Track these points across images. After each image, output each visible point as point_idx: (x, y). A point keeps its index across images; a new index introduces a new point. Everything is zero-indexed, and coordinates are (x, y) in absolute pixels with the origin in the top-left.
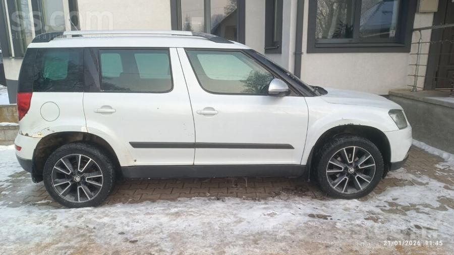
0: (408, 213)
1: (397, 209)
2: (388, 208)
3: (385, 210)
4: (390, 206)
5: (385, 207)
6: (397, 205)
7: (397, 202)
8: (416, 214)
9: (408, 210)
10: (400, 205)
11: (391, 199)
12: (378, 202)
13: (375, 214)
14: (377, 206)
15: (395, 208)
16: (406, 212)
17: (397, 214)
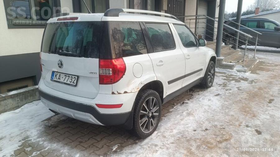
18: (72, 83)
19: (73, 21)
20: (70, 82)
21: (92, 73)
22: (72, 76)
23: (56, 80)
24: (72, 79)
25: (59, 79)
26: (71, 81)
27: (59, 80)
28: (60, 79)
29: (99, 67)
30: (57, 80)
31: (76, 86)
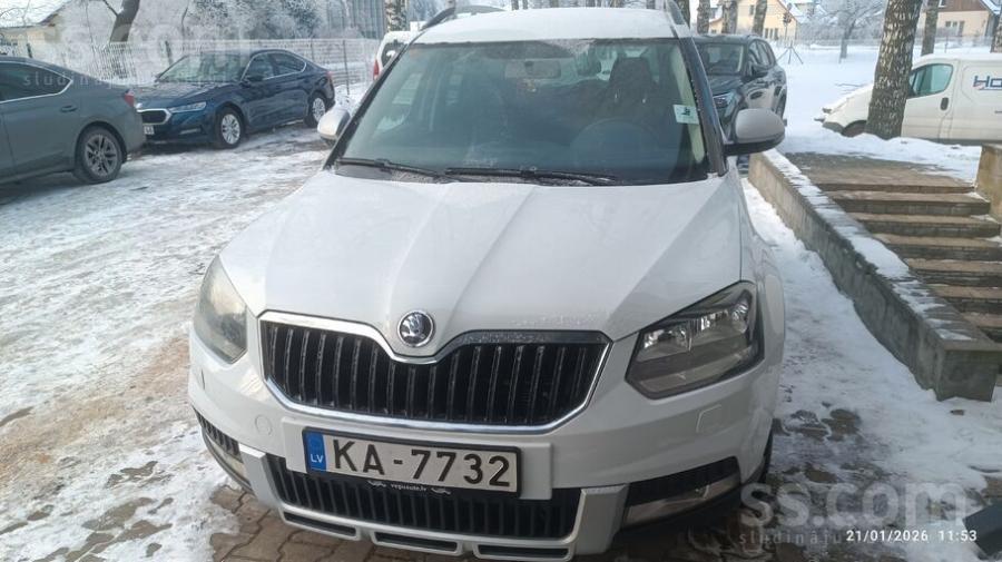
0: (86, 533)
1: (122, 526)
2: (142, 514)
3: (142, 505)
4: (145, 522)
5: (152, 512)
6: (130, 535)
7: (141, 545)
8: (62, 545)
9: (92, 540)
10: (121, 539)
11: (165, 543)
12: (182, 513)
13: (151, 481)
14: (168, 501)
15: (128, 525)
16: (92, 531)
17: (107, 513)
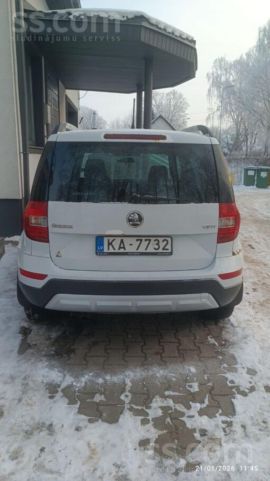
18: (160, 250)
19: (157, 141)
20: (155, 249)
21: (208, 227)
22: (158, 238)
23: (111, 250)
24: (158, 244)
25: (120, 248)
26: (157, 247)
27: (122, 250)
28: (124, 248)
29: (220, 217)
30: (117, 251)
31: (171, 253)
